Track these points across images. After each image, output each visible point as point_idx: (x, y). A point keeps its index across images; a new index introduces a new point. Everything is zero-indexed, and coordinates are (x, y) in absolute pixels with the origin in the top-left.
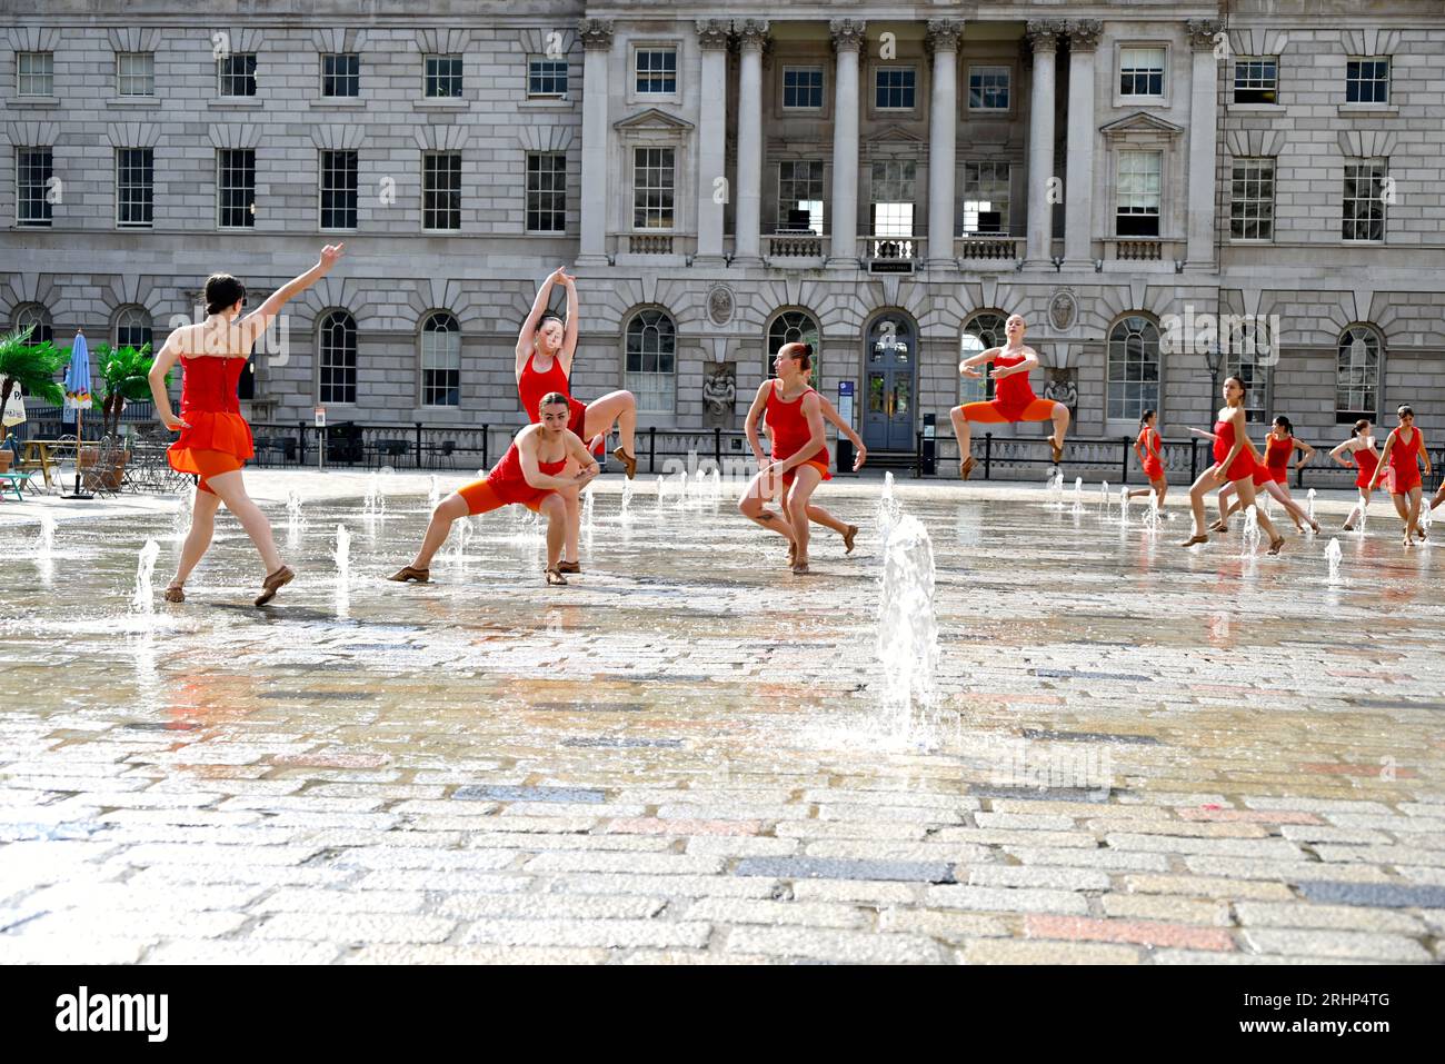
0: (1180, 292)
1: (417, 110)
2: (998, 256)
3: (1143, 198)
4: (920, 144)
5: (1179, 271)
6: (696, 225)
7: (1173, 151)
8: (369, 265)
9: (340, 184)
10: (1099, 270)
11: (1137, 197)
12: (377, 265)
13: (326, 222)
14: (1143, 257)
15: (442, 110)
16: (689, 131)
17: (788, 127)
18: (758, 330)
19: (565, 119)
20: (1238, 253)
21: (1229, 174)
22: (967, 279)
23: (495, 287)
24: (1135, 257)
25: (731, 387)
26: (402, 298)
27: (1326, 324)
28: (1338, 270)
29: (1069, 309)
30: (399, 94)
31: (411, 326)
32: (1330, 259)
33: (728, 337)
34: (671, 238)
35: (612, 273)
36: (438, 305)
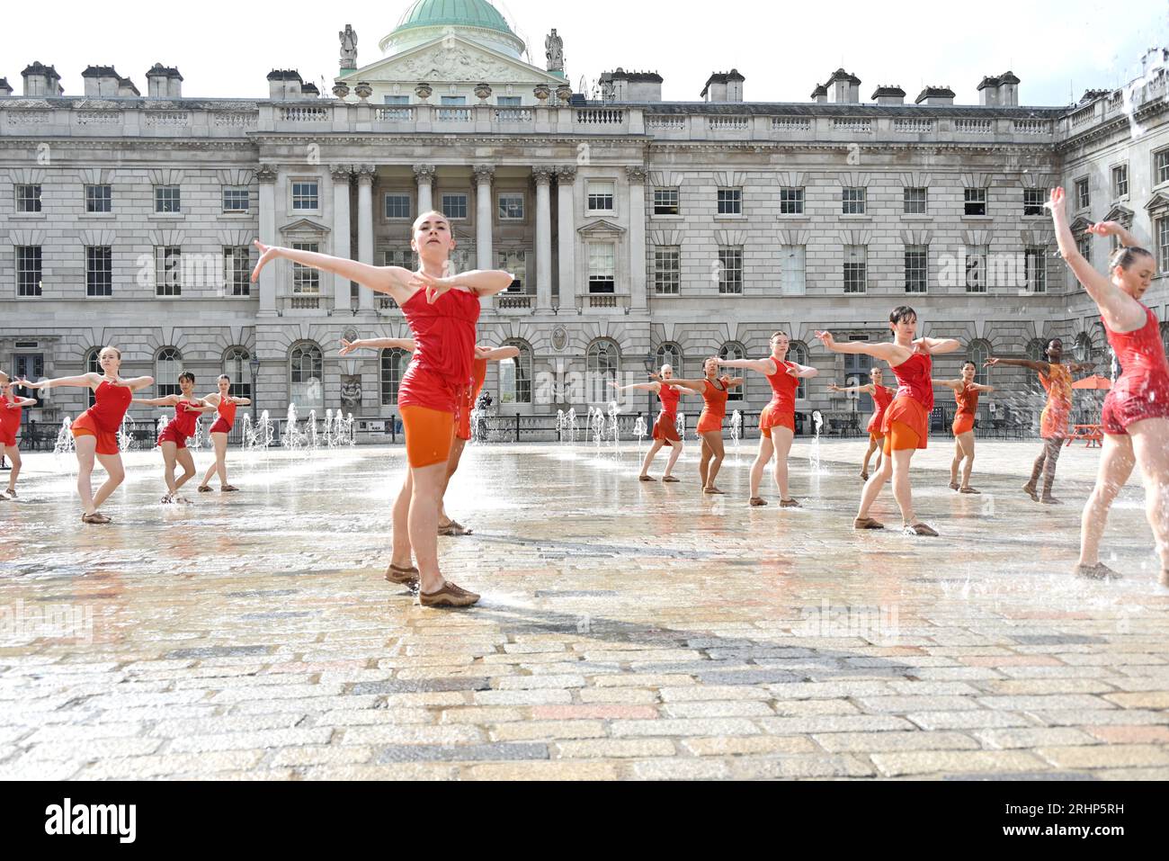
0: (628, 326)
1: (151, 220)
2: (520, 306)
3: (604, 270)
4: (471, 239)
5: (627, 313)
6: (334, 290)
7: (621, 242)
8: (121, 319)
9: (99, 267)
10: (580, 314)
11: (600, 270)
12: (126, 319)
13: (91, 292)
14: (606, 305)
15: (167, 220)
16: (327, 233)
17: (389, 230)
18: (375, 354)
19: (248, 226)
20: (660, 302)
21: (653, 256)
22: (502, 320)
23: (206, 331)
24: (601, 305)
25: (359, 390)
26: (143, 339)
27: (712, 343)
28: (717, 311)
29: (563, 337)
30: (139, 210)
31: (150, 358)
32: (713, 304)
33: (356, 359)
34: (318, 299)
35: (281, 321)
36: (167, 344)
